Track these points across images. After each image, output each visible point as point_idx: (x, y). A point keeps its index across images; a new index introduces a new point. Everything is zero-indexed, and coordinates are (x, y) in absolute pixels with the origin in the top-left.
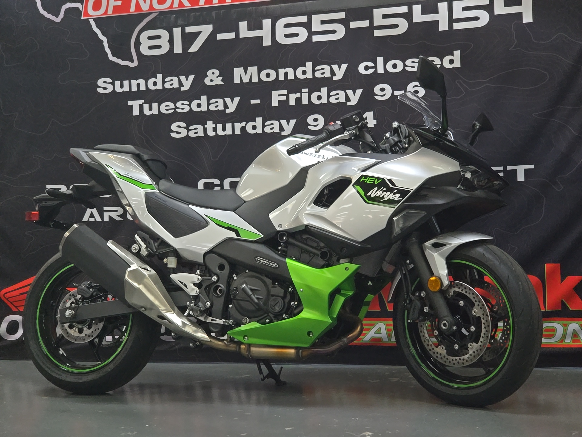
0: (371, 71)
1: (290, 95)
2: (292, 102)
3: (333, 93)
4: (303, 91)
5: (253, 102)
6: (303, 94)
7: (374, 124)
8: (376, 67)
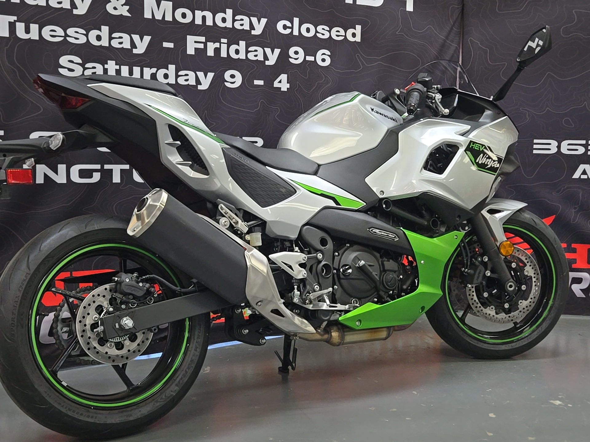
0: (288, 31)
1: (208, 43)
2: (210, 53)
3: (250, 49)
4: (222, 42)
5: (166, 45)
6: (222, 44)
7: (287, 88)
8: (292, 28)
